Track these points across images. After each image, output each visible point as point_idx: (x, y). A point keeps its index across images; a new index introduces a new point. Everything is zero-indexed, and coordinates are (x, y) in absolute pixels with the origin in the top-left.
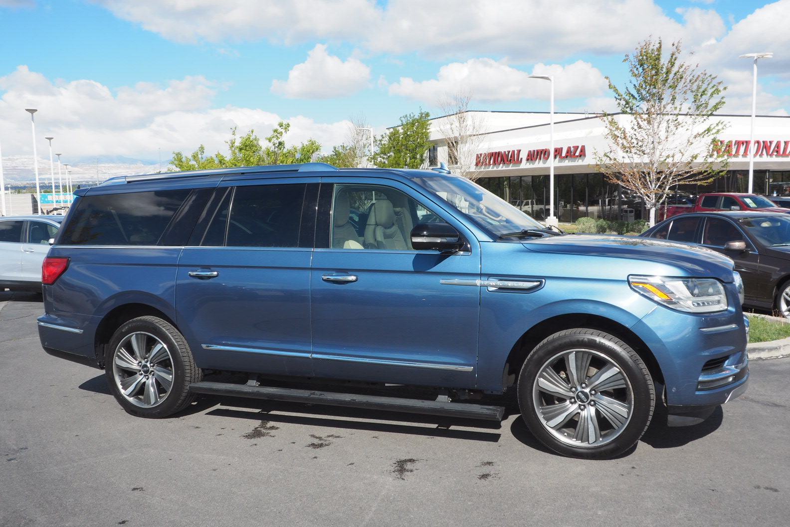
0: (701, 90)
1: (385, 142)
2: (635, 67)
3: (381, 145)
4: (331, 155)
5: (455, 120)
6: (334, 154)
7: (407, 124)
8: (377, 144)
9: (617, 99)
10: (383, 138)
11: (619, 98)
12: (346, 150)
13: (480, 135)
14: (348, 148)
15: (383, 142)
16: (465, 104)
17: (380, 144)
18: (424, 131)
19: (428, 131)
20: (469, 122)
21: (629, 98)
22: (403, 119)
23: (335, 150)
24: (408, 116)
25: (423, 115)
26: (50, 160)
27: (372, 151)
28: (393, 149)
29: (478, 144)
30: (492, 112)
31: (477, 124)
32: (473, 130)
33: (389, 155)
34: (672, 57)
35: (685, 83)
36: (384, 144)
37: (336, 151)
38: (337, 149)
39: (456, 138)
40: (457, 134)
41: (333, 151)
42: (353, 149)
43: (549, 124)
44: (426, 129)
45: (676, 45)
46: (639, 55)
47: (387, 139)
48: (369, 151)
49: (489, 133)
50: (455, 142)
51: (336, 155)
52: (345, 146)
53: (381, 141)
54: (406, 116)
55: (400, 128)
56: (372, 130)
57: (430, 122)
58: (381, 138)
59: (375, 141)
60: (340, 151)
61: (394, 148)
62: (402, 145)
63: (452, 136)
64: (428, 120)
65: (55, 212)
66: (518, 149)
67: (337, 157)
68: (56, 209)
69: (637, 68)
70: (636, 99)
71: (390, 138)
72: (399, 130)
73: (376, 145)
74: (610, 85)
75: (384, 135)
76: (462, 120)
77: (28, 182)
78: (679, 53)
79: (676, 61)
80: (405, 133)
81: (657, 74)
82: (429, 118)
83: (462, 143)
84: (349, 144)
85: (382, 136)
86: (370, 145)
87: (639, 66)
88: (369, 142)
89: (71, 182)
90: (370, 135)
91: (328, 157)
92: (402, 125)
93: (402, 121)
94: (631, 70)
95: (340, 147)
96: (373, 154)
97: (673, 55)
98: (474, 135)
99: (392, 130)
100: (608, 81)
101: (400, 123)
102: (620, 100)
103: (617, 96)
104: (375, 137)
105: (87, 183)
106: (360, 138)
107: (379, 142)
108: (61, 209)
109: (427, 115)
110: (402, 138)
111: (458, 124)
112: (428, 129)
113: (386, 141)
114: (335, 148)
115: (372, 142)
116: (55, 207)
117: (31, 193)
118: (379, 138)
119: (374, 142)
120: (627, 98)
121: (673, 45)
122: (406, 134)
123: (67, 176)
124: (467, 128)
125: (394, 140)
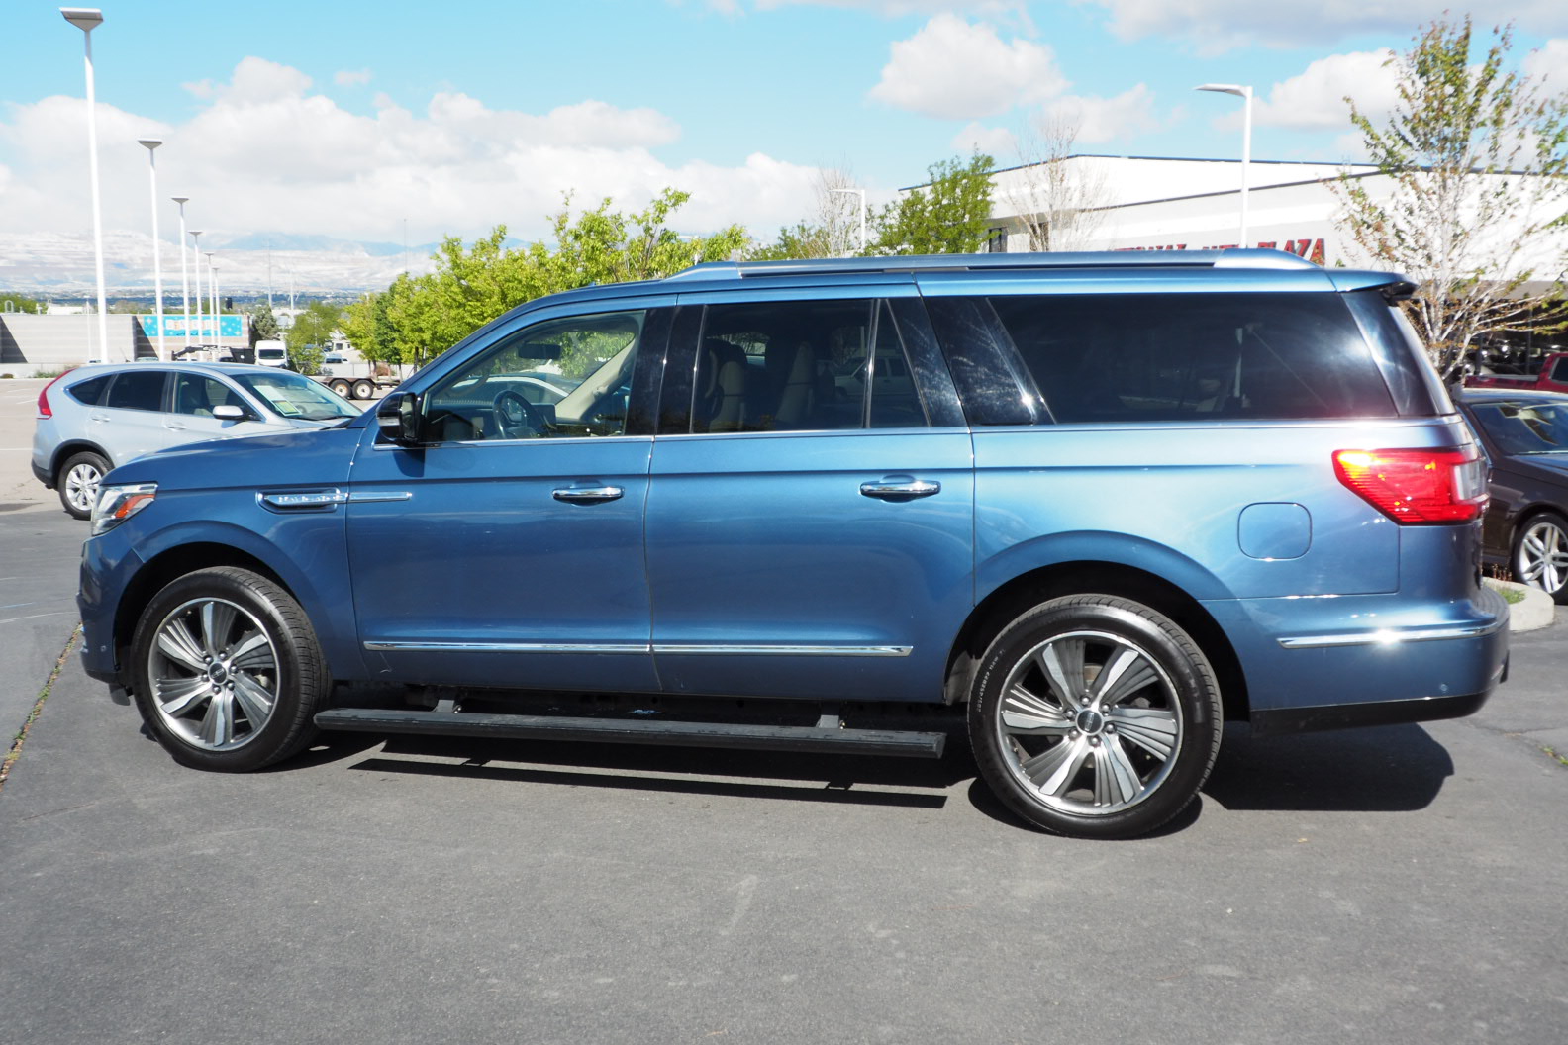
0: (1556, 130)
1: (893, 221)
2: (1408, 78)
3: (884, 226)
4: (776, 247)
5: (1041, 175)
6: (782, 243)
7: (942, 183)
8: (875, 225)
9: (1368, 144)
10: (888, 210)
11: (1374, 143)
12: (809, 235)
13: (1094, 209)
14: (812, 232)
15: (888, 221)
16: (1064, 143)
17: (880, 224)
18: (980, 197)
19: (988, 198)
20: (1073, 182)
21: (1392, 144)
22: (934, 170)
23: (784, 234)
24: (948, 163)
25: (980, 164)
26: (179, 243)
27: (863, 239)
28: (908, 236)
29: (1089, 230)
30: (1131, 158)
31: (1091, 185)
32: (1081, 200)
33: (899, 248)
34: (1490, 58)
35: (1515, 115)
36: (891, 226)
37: (788, 237)
38: (788, 234)
39: (1041, 216)
40: (1044, 208)
41: (780, 238)
42: (821, 234)
43: (1239, 191)
44: (984, 193)
45: (1501, 32)
46: (1419, 52)
47: (896, 213)
48: (856, 238)
49: (1115, 207)
50: (1040, 225)
51: (786, 245)
52: (806, 226)
53: (882, 217)
54: (943, 163)
55: (927, 190)
56: (863, 193)
57: (991, 180)
58: (882, 211)
59: (870, 218)
60: (796, 238)
61: (912, 233)
62: (928, 228)
63: (1034, 210)
64: (990, 174)
65: (188, 356)
66: (1180, 243)
67: (788, 250)
68: (191, 350)
69: (1413, 82)
70: (1410, 145)
71: (903, 212)
72: (923, 196)
73: (872, 226)
74: (1353, 116)
75: (891, 206)
76: (1056, 178)
77: (120, 288)
78: (1507, 49)
79: (1498, 68)
80: (937, 202)
81: (1458, 92)
82: (993, 169)
83: (1055, 227)
84: (815, 223)
85: (886, 206)
86: (859, 226)
87: (1418, 76)
88: (857, 219)
89: (217, 289)
90: (860, 206)
91: (769, 250)
92: (933, 183)
93: (932, 174)
94: (1399, 85)
95: (797, 229)
96: (864, 246)
97: (1493, 53)
98: (1083, 211)
99: (907, 194)
100: (1349, 106)
101: (927, 179)
102: (1376, 146)
103: (1368, 138)
104: (869, 210)
105: (246, 294)
106: (837, 211)
107: (878, 220)
108: (201, 349)
109: (989, 162)
110: (931, 212)
111: (1047, 186)
112: (989, 195)
113: (893, 219)
114: (784, 231)
115: (864, 219)
116: (188, 345)
117: (131, 312)
118: (879, 211)
119: (867, 220)
120: (1389, 143)
121: (1496, 31)
122: (940, 202)
123: (210, 276)
124: (1068, 195)
125: (913, 213)
